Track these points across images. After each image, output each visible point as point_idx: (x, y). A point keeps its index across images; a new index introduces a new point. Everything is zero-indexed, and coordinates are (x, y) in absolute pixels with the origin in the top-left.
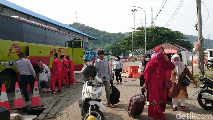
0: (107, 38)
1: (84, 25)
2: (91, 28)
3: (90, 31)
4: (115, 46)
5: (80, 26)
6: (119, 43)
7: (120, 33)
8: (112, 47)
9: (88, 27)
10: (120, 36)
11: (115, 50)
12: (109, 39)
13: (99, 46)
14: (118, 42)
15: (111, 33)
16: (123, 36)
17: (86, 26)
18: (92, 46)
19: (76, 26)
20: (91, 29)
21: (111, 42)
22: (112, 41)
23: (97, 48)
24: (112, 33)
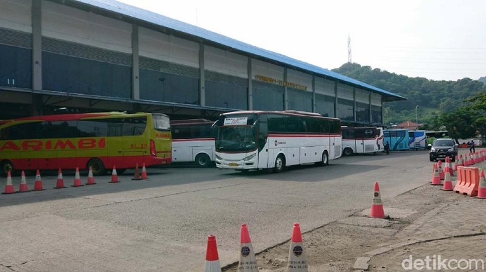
0: (428, 95)
1: (367, 68)
2: (386, 72)
3: (382, 81)
4: (458, 113)
5: (358, 71)
6: (473, 104)
7: (466, 81)
8: (448, 116)
9: (377, 70)
10: (466, 87)
11: (456, 123)
12: (434, 97)
13: (406, 114)
14: (471, 103)
15: (440, 82)
16: (475, 87)
17: (373, 69)
18: (389, 115)
19: (350, 70)
20: (386, 75)
21: (442, 104)
22: (443, 101)
23: (403, 119)
24: (444, 81)
